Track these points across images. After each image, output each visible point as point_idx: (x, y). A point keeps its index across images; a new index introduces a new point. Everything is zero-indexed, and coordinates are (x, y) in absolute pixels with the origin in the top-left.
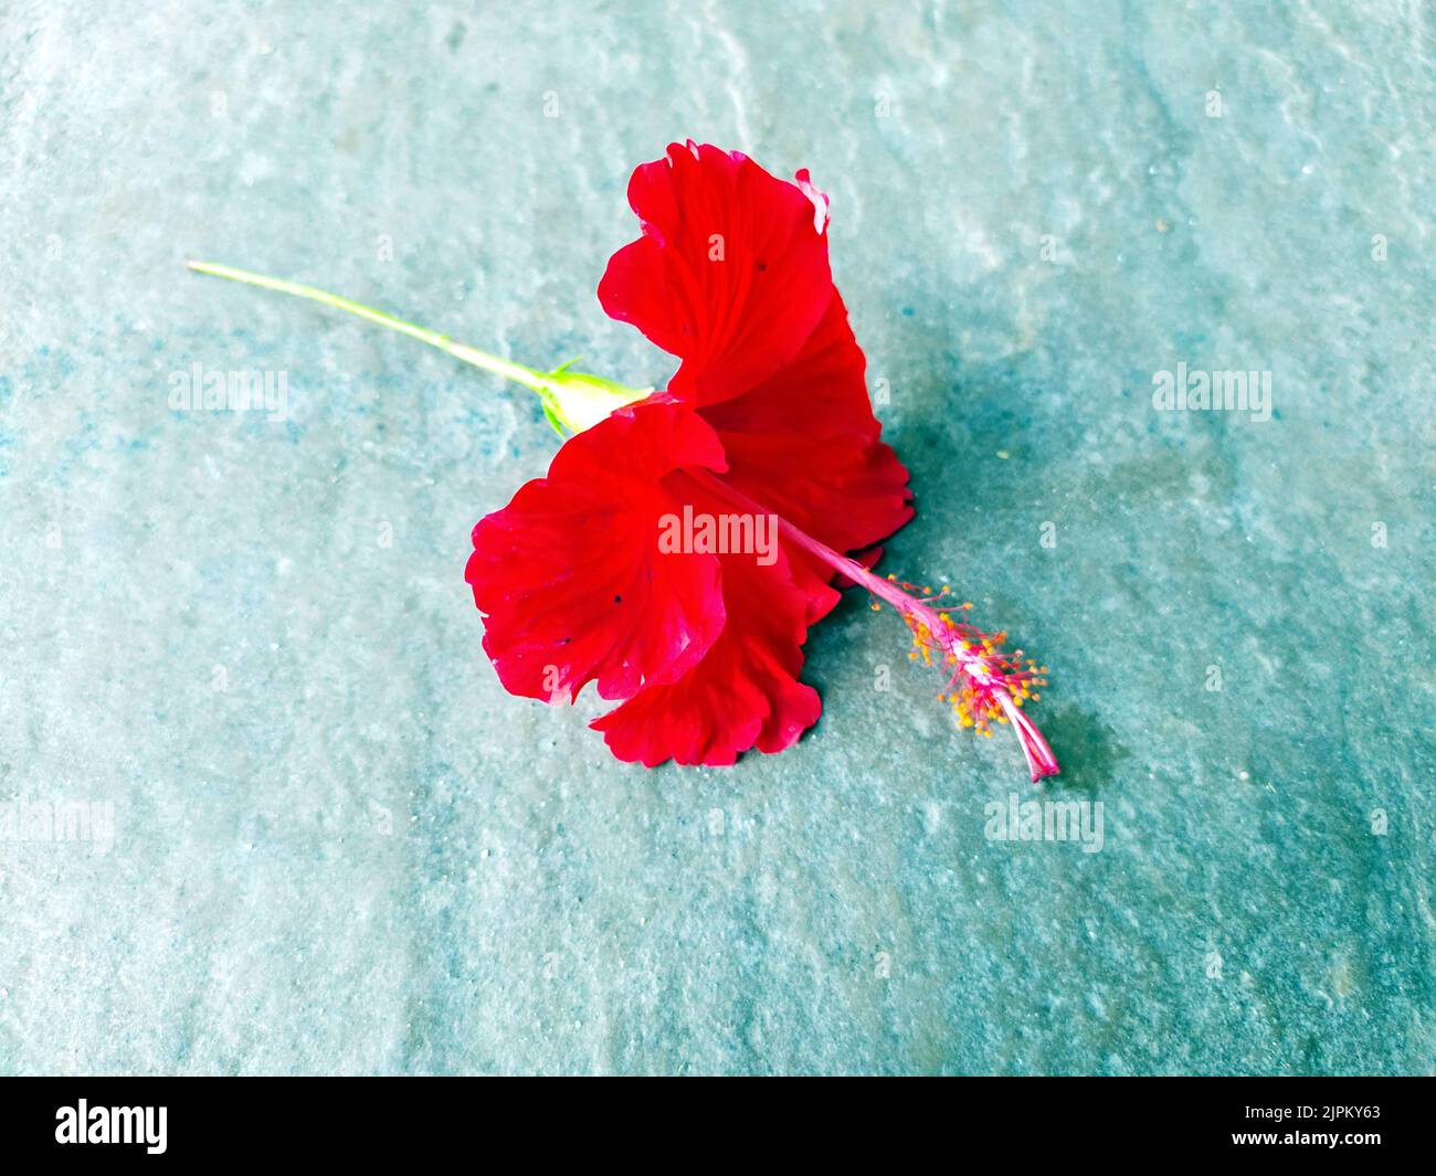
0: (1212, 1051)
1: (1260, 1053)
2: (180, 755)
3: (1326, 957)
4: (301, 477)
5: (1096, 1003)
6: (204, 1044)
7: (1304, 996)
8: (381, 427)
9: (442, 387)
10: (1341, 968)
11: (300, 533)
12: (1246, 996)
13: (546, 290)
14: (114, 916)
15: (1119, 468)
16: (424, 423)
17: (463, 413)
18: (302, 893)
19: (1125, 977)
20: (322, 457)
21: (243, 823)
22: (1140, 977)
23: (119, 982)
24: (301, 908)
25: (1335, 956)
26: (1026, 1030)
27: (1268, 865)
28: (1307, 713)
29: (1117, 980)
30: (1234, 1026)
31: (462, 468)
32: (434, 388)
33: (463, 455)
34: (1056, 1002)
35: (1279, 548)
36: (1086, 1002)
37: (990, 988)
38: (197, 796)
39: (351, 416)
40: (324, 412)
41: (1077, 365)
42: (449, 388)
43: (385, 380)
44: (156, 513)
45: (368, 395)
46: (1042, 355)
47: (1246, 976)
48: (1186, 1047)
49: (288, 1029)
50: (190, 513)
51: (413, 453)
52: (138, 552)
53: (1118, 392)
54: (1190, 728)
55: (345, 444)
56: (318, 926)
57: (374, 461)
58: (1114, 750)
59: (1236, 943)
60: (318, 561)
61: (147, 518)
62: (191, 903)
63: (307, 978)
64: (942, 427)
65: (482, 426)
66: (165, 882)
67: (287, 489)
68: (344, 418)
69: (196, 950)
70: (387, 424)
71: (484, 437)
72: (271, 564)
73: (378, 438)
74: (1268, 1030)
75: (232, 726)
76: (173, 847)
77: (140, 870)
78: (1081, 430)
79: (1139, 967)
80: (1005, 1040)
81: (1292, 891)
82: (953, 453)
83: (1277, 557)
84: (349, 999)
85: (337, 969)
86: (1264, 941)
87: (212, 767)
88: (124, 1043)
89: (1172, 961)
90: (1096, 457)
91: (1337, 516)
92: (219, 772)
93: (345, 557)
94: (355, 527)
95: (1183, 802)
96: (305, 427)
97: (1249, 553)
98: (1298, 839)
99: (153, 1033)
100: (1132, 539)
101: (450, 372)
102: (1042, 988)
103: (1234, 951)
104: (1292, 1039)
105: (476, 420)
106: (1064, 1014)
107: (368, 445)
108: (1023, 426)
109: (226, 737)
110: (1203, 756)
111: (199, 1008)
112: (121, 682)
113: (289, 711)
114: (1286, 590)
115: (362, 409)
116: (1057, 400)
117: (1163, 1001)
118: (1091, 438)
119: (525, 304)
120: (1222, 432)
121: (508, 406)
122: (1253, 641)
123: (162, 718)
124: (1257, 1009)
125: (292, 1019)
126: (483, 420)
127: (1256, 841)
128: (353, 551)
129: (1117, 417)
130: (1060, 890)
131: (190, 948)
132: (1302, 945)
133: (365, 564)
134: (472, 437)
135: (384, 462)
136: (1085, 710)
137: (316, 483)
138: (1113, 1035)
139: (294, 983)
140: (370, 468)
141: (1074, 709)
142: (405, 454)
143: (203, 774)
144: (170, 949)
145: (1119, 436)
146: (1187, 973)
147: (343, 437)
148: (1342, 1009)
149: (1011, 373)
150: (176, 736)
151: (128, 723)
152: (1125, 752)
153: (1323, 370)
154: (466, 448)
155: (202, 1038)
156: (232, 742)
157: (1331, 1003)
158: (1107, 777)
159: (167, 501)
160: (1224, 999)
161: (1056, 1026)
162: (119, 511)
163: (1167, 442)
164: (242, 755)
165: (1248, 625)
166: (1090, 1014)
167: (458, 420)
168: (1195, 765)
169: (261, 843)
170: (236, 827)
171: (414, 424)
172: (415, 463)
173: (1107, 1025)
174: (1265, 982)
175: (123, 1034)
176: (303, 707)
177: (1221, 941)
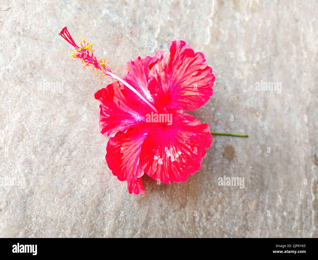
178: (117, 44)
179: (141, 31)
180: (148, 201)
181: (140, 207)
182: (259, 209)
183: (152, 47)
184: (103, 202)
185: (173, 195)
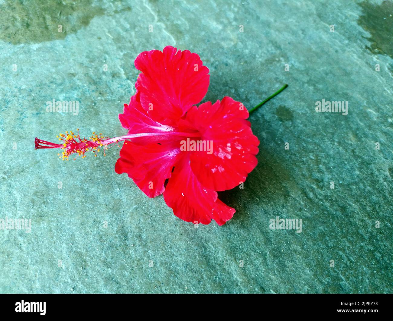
0: (337, 158)
1: (345, 156)
2: (89, 177)
3: (347, 135)
4: (86, 109)
5: (312, 157)
6: (130, 234)
7: (347, 143)
8: (100, 93)
9: (110, 81)
10: (351, 136)
11: (93, 121)
12: (338, 147)
13: (124, 55)
14: (91, 217)
15: (266, 60)
16: (111, 90)
17: (119, 86)
18: (137, 195)
19: (314, 151)
20: (89, 104)
21: (114, 186)
22: (317, 150)
23: (100, 230)
24: (138, 197)
25: (349, 135)
26: (302, 166)
27: (329, 123)
28: (322, 94)
29: (313, 152)
30: (338, 152)
31: (125, 97)
32: (109, 82)
33: (124, 94)
34: (304, 159)
35: (302, 68)
36: (310, 157)
37: (291, 161)
38: (99, 184)
39: (91, 93)
40: (84, 94)
41: (248, 43)
42: (113, 81)
43: (95, 83)
44: (52, 127)
45: (93, 87)
46: (240, 43)
47: (336, 143)
48: (332, 160)
49: (149, 223)
50: (61, 125)
51: (111, 97)
52: (52, 137)
53: (258, 46)
54: (303, 103)
55: (93, 99)
56: (144, 200)
57: (103, 101)
58: (292, 112)
59: (331, 138)
60: (101, 126)
61: (50, 129)
62: (110, 207)
63: (148, 211)
64: (227, 61)
65: (125, 87)
66: (101, 205)
67: (84, 113)
68: (90, 94)
69: (117, 216)
70: (101, 92)
71: (127, 90)
72: (89, 130)
73: (101, 96)
74: (344, 151)
75: (99, 166)
76: (99, 197)
77: (93, 205)
78: (255, 55)
79: (316, 148)
80: (299, 169)
81: (336, 126)
82: (232, 66)
83: (303, 69)
84: (160, 212)
85: (154, 207)
86: (336, 136)
87: (99, 176)
88: (109, 242)
89: (321, 145)
90: (260, 60)
91: (309, 59)
92: (102, 177)
93: (107, 123)
94: (106, 116)
95: (308, 117)
96: (81, 98)
97: (297, 70)
98: (332, 117)
99: (116, 237)
100: (275, 73)
101: (111, 78)
102: (301, 158)
103: (331, 140)
104: (349, 151)
105: (123, 86)
106: (307, 161)
107: (99, 98)
108: (243, 57)
109: (99, 169)
110: (308, 107)
111: (125, 227)
112: (64, 166)
113: (112, 159)
114: (307, 74)
115: (93, 91)
116: (247, 51)
117: (323, 153)
118: (257, 56)
119: (121, 59)
120: (281, 49)
121: (129, 81)
122: (306, 85)
123: (80, 170)
124: (341, 149)
125: (149, 221)
126: (125, 86)
127: (325, 119)
128: (108, 121)
129: (260, 51)
130: (295, 139)
131: (115, 216)
132: (342, 135)
133: (113, 123)
134: (124, 90)
135: (105, 100)
136: (282, 106)
137: (91, 109)
138: (318, 161)
139: (145, 213)
140: (103, 103)
141: (280, 106)
142: (110, 98)
143: (98, 179)
144: (111, 218)
145: (263, 55)
146: (325, 146)
147: (92, 98)
148: (355, 143)
149: (235, 47)
150: (86, 173)
151: (71, 175)
152: (293, 111)
153: (294, 33)
154: (124, 92)
155: (129, 234)
156: (101, 170)
157: (352, 143)
158: (293, 117)
159: (53, 124)
160: (334, 149)
161: (307, 163)
162: (41, 129)
163: (272, 53)
164: (105, 172)
165: (304, 83)
166: (312, 159)
167: (118, 87)
168: (307, 109)
169: (121, 188)
170: (112, 187)
171: (108, 91)
172: (113, 99)
173: (316, 160)
174: (339, 143)
175: (108, 240)
176: (115, 157)
177: (328, 139)
178: (97, 113)
179: (107, 85)
180: (250, 219)
181: (248, 230)
182: (361, 137)
183: (129, 89)
184: (210, 256)
185: (268, 194)
